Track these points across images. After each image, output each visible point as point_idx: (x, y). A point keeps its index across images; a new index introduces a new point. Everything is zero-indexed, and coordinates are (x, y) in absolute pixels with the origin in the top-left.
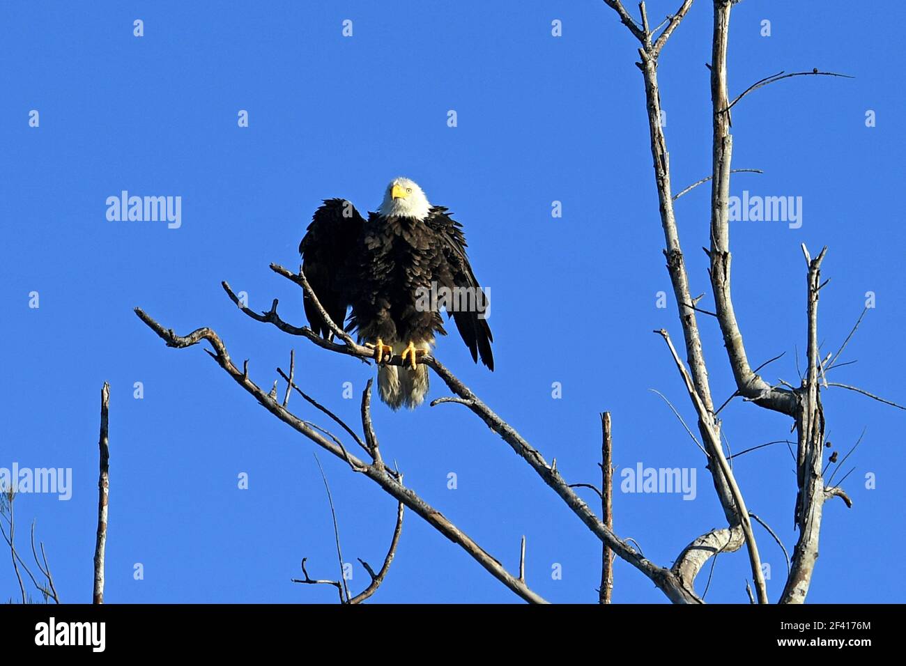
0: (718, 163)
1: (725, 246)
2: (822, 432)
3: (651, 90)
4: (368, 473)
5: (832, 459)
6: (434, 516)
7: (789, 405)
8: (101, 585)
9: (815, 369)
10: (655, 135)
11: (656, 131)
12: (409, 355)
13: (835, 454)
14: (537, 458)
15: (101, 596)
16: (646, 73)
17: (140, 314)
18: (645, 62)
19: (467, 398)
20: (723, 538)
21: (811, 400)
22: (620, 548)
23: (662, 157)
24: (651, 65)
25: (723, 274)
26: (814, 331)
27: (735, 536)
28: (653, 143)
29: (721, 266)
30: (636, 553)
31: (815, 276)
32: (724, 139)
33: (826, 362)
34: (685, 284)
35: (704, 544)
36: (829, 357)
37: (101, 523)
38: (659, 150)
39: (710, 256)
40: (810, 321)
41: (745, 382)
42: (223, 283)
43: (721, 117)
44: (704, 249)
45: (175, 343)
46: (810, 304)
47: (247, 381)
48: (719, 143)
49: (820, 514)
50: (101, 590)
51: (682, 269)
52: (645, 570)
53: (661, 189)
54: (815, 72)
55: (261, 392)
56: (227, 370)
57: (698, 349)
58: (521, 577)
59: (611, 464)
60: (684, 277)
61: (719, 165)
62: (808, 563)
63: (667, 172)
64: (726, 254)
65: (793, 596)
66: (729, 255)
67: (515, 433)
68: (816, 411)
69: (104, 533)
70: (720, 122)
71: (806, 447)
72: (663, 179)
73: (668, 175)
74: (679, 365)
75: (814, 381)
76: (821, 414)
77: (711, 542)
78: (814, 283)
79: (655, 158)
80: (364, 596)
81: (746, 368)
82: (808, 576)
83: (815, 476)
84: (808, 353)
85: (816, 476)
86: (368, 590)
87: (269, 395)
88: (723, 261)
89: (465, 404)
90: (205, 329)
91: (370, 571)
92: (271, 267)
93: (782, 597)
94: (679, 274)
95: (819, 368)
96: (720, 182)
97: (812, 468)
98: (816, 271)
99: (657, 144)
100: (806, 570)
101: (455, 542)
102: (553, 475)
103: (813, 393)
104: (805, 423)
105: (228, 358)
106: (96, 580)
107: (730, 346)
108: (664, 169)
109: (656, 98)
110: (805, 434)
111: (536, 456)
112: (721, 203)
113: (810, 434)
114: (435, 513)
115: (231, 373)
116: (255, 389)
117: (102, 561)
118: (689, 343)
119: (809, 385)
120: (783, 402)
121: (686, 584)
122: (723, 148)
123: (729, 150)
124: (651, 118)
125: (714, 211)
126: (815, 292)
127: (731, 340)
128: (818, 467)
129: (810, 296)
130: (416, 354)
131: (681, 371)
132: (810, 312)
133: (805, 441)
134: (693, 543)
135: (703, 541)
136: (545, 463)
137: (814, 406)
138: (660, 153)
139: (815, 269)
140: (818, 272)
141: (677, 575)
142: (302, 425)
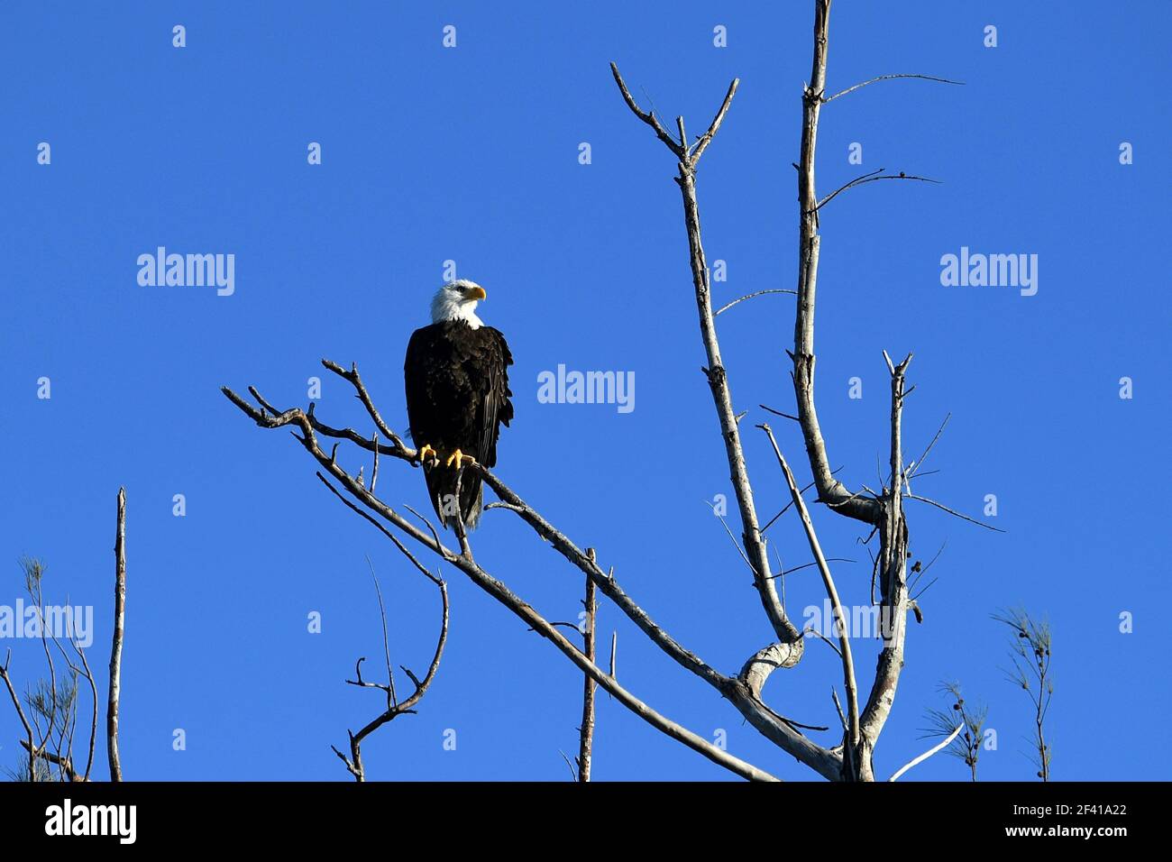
0: (805, 264)
1: (810, 348)
2: (905, 540)
3: (690, 205)
4: (457, 564)
5: (916, 568)
6: (525, 608)
7: (872, 513)
8: (117, 692)
9: (899, 477)
10: (695, 250)
11: (697, 247)
12: (454, 462)
13: (918, 564)
14: (593, 566)
15: (117, 704)
16: (684, 188)
17: (227, 393)
18: (684, 177)
19: (518, 505)
20: (782, 653)
21: (895, 507)
22: (684, 657)
23: (702, 272)
24: (690, 180)
25: (806, 377)
26: (899, 438)
27: (794, 652)
28: (693, 259)
29: (805, 369)
30: (702, 663)
31: (899, 383)
32: (812, 239)
33: (909, 470)
34: (728, 401)
35: (767, 658)
36: (911, 466)
37: (117, 630)
38: (699, 265)
39: (793, 359)
40: (894, 428)
41: (827, 488)
42: (250, 388)
43: (809, 217)
44: (788, 352)
45: (266, 423)
46: (894, 410)
47: (334, 465)
48: (806, 244)
49: (905, 623)
50: (116, 697)
51: (725, 386)
52: (713, 680)
53: (702, 304)
54: (902, 176)
55: (349, 477)
56: (314, 453)
57: (742, 466)
58: (612, 673)
59: (594, 601)
60: (727, 394)
61: (806, 266)
62: (895, 671)
63: (708, 288)
64: (811, 357)
65: (880, 704)
66: (814, 359)
67: (568, 540)
68: (900, 519)
69: (121, 640)
70: (809, 222)
71: (890, 555)
72: (704, 295)
73: (708, 291)
74: (781, 462)
75: (898, 489)
76: (904, 522)
77: (773, 656)
78: (898, 390)
79: (695, 273)
80: (409, 704)
81: (828, 474)
82: (894, 685)
83: (900, 584)
84: (891, 460)
85: (902, 584)
86: (413, 697)
87: (357, 481)
88: (808, 364)
89: (516, 511)
90: (297, 410)
91: (414, 679)
92: (324, 362)
93: (867, 707)
94: (722, 390)
95: (903, 476)
96: (807, 283)
97: (897, 576)
98: (900, 378)
99: (697, 260)
100: (893, 678)
101: (544, 636)
102: (611, 583)
103: (897, 502)
104: (889, 531)
105: (315, 441)
106: (112, 688)
107: (812, 451)
108: (704, 284)
109: (695, 213)
110: (889, 542)
111: (591, 564)
112: (807, 304)
113: (895, 542)
114: (525, 606)
115: (318, 457)
116: (342, 474)
117: (118, 667)
118: (733, 460)
119: (893, 492)
120: (866, 509)
121: (755, 695)
122: (811, 249)
123: (816, 251)
124: (690, 233)
125: (799, 313)
126: (899, 398)
127: (814, 444)
128: (903, 576)
129: (894, 402)
130: (462, 460)
131: (783, 467)
132: (894, 419)
133: (889, 549)
134: (756, 655)
135: (766, 654)
136: (601, 571)
137: (898, 515)
138: (700, 269)
139: (900, 375)
140: (902, 378)
141: (746, 685)
142: (390, 512)
